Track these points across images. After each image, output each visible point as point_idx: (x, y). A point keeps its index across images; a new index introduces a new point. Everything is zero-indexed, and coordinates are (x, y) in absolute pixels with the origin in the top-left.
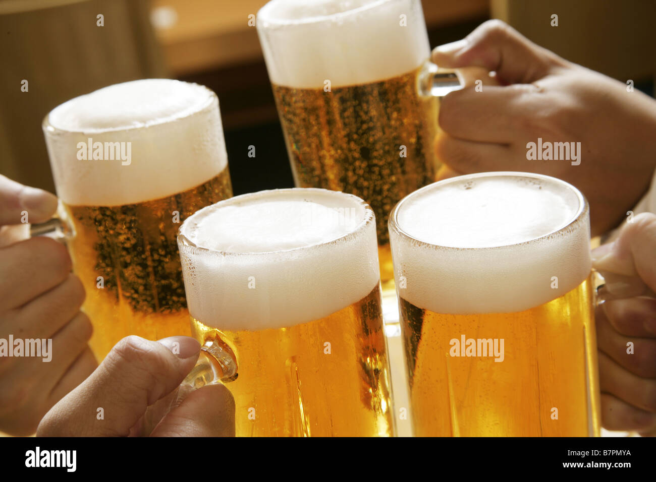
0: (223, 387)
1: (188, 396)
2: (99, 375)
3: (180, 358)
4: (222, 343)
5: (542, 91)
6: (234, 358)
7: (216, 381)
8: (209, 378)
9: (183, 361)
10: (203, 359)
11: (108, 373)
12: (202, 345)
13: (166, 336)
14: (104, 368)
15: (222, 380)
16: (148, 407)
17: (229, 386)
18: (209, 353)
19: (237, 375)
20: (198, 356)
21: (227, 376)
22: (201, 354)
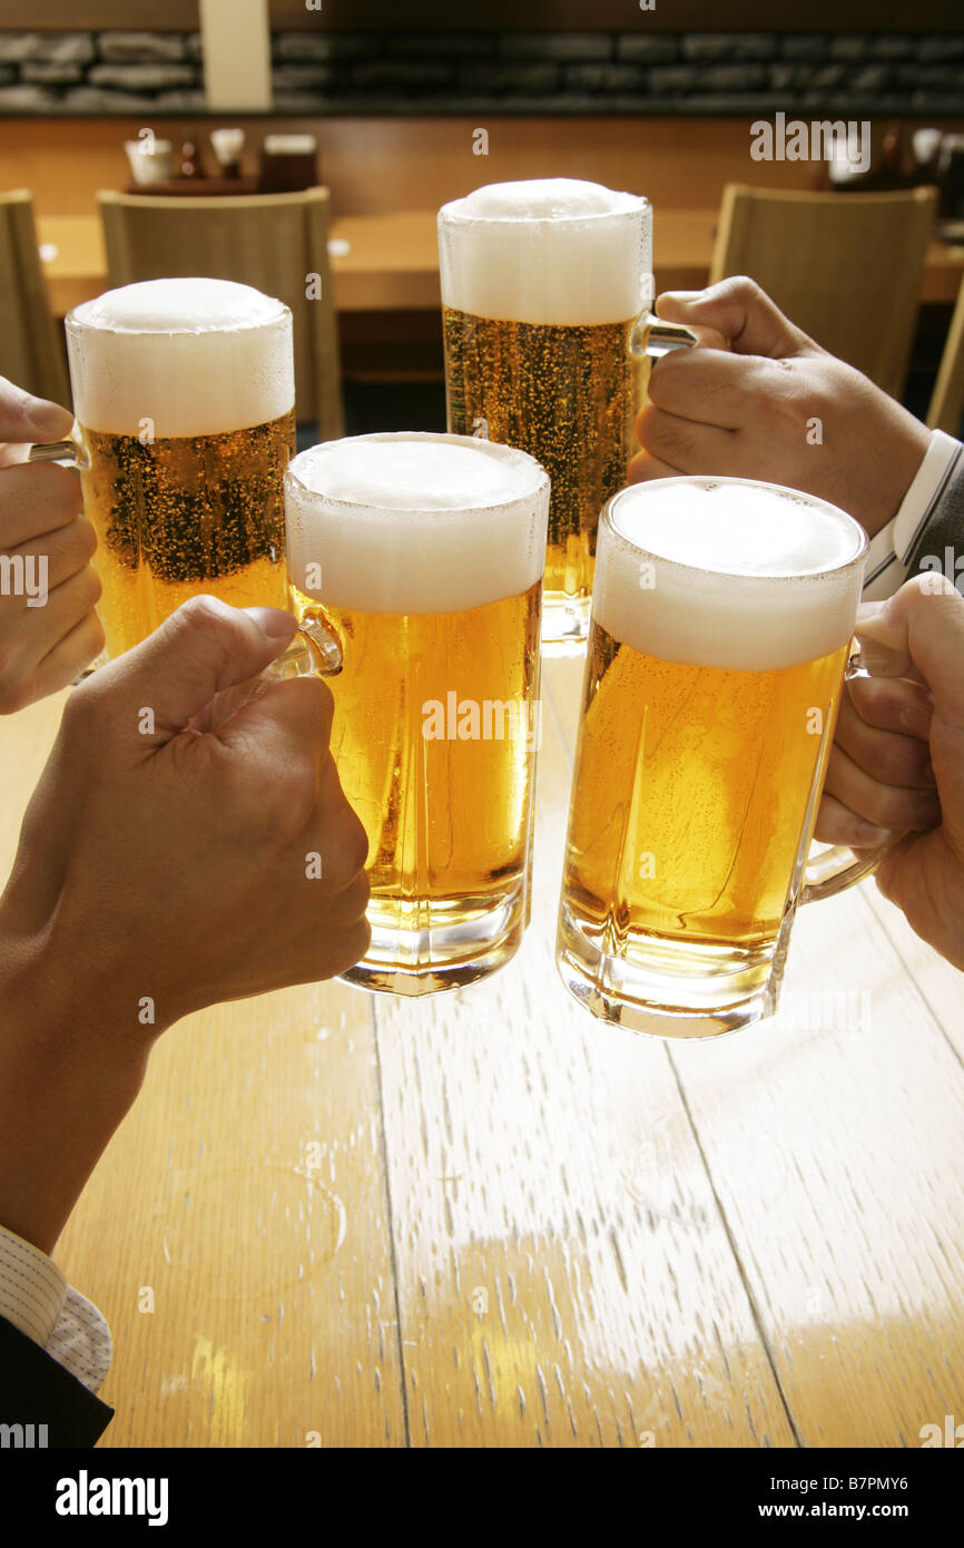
0: (322, 682)
1: (274, 689)
2: (155, 641)
3: (268, 635)
4: (325, 623)
5: (789, 368)
6: (340, 645)
7: (313, 672)
8: (304, 668)
9: (271, 641)
10: (299, 642)
11: (166, 640)
12: (300, 621)
13: (251, 605)
14: (164, 634)
15: (322, 673)
16: (217, 695)
17: (328, 681)
18: (307, 634)
19: (341, 669)
20: (293, 637)
21: (327, 668)
22: (298, 635)
